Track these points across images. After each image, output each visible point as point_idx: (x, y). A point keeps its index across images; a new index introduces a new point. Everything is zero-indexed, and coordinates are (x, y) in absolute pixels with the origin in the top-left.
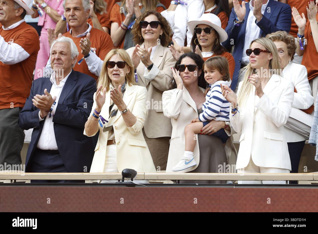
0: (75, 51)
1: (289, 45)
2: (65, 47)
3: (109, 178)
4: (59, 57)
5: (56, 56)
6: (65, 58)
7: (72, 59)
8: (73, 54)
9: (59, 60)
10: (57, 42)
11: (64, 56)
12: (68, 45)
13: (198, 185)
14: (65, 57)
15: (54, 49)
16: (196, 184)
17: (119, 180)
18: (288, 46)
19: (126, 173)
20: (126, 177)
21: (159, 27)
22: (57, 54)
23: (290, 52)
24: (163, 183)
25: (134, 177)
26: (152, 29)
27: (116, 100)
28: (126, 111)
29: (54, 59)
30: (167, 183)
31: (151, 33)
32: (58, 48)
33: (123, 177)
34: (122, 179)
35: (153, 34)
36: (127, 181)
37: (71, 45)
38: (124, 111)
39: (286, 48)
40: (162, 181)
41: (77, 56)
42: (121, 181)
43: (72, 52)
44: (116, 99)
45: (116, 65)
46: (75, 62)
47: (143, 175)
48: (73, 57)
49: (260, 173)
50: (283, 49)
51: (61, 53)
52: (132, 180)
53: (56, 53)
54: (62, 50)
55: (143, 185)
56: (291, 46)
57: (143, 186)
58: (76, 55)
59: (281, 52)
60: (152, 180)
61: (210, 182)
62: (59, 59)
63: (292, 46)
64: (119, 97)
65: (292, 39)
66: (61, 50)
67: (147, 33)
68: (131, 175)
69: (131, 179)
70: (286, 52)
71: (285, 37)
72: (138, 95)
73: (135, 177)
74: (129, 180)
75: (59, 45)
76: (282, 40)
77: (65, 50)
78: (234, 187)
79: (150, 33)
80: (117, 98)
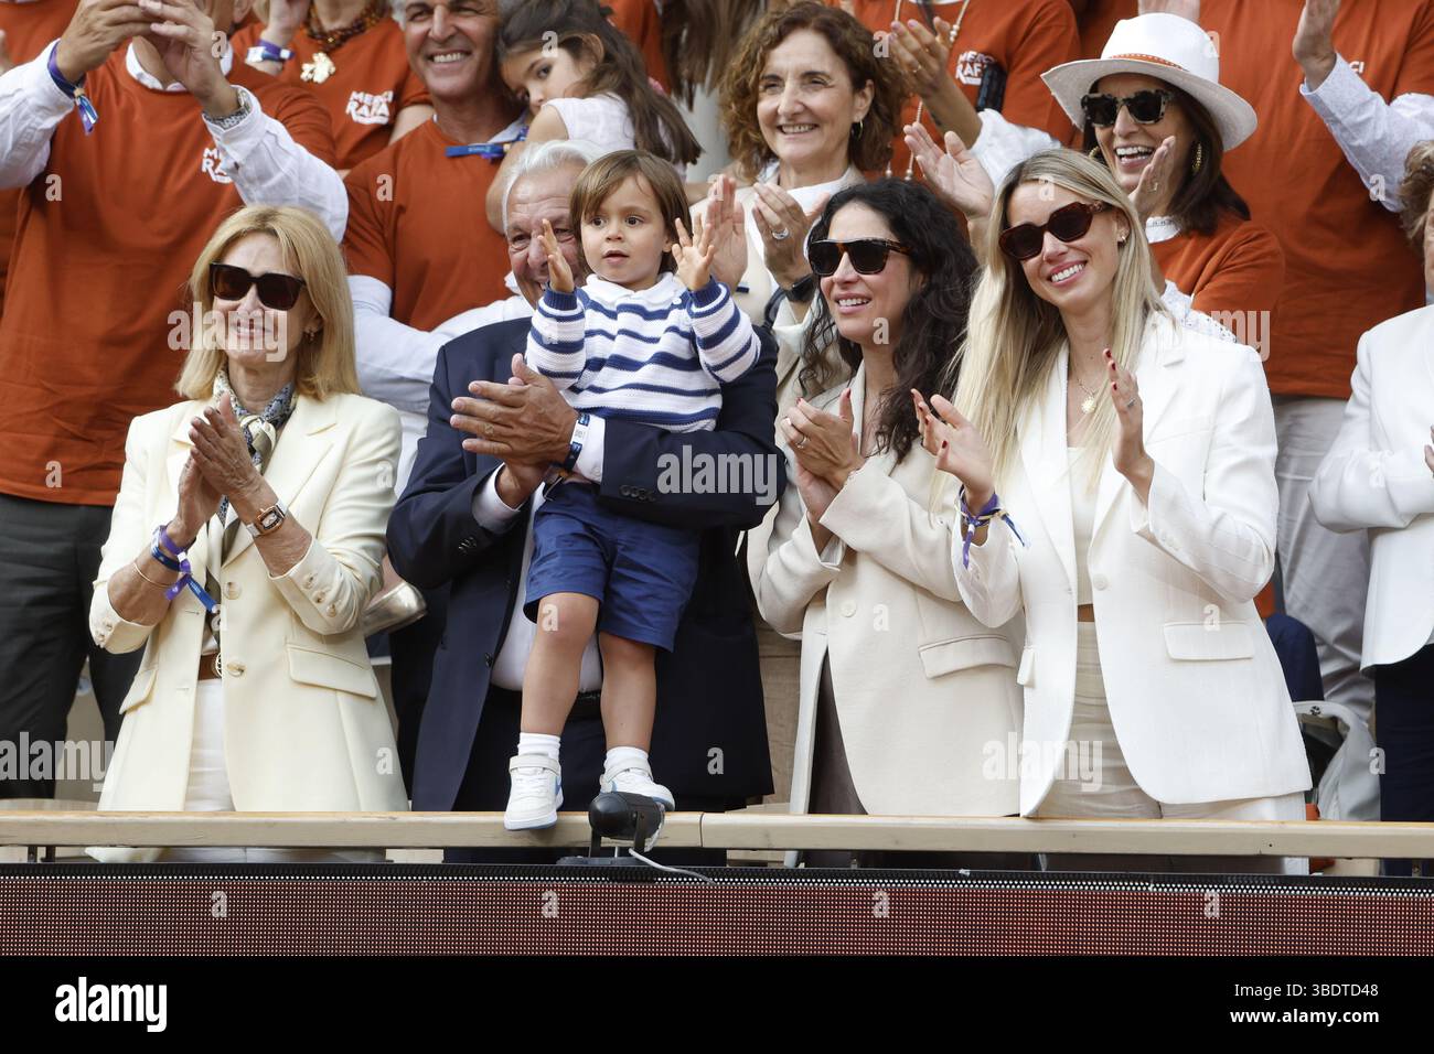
13: (970, 878)
16: (962, 871)
19: (612, 811)
20: (612, 833)
24: (782, 862)
25: (650, 836)
27: (220, 468)
28: (277, 521)
31: (804, 124)
33: (593, 832)
34: (589, 844)
35: (816, 132)
38: (266, 523)
44: (221, 461)
45: (253, 291)
47: (693, 824)
49: (1161, 817)
55: (694, 873)
57: (693, 877)
64: (233, 451)
68: (635, 826)
69: (632, 842)
72: (357, 439)
73: (656, 834)
78: (1150, 889)
79: (800, 125)
80: (223, 456)
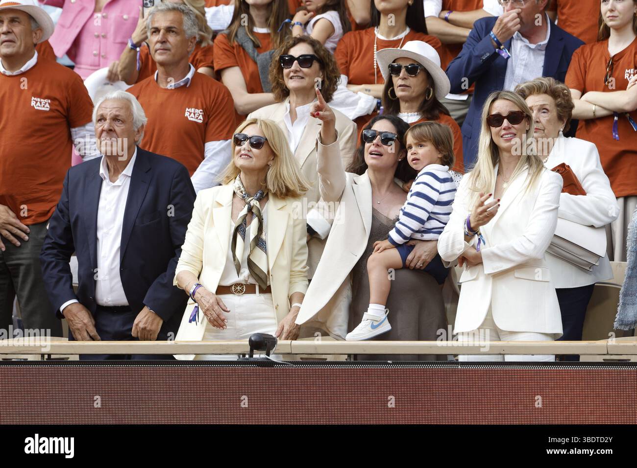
0: (141, 116)
1: (559, 100)
2: (121, 108)
3: (224, 350)
4: (110, 126)
5: (106, 125)
6: (123, 129)
7: (134, 131)
8: (136, 121)
9: (111, 132)
10: (106, 100)
11: (121, 124)
12: (127, 106)
13: (392, 364)
14: (123, 127)
15: (101, 112)
16: (389, 362)
17: (244, 355)
18: (557, 102)
19: (257, 340)
20: (258, 349)
21: (316, 65)
22: (108, 121)
23: (561, 112)
24: (326, 359)
25: (272, 350)
26: (302, 69)
29: (103, 131)
30: (332, 360)
32: (108, 110)
33: (251, 348)
34: (249, 353)
35: (303, 80)
36: (259, 356)
37: (132, 104)
39: (553, 105)
40: (323, 357)
41: (145, 126)
42: (247, 356)
43: (135, 117)
46: (140, 136)
47: (288, 345)
48: (137, 127)
50: (547, 107)
51: (115, 119)
52: (268, 354)
53: (105, 119)
54: (117, 113)
55: (288, 363)
56: (563, 102)
57: (288, 365)
58: (141, 124)
59: (544, 112)
60: (306, 354)
61: (420, 358)
62: (111, 130)
63: (565, 102)
65: (565, 91)
66: (114, 113)
67: (293, 76)
68: (266, 346)
69: (265, 352)
70: (554, 113)
71: (550, 87)
73: (274, 349)
74: (262, 354)
75: (109, 104)
76: (546, 92)
77: (122, 113)
78: (454, 367)
79: (299, 78)
